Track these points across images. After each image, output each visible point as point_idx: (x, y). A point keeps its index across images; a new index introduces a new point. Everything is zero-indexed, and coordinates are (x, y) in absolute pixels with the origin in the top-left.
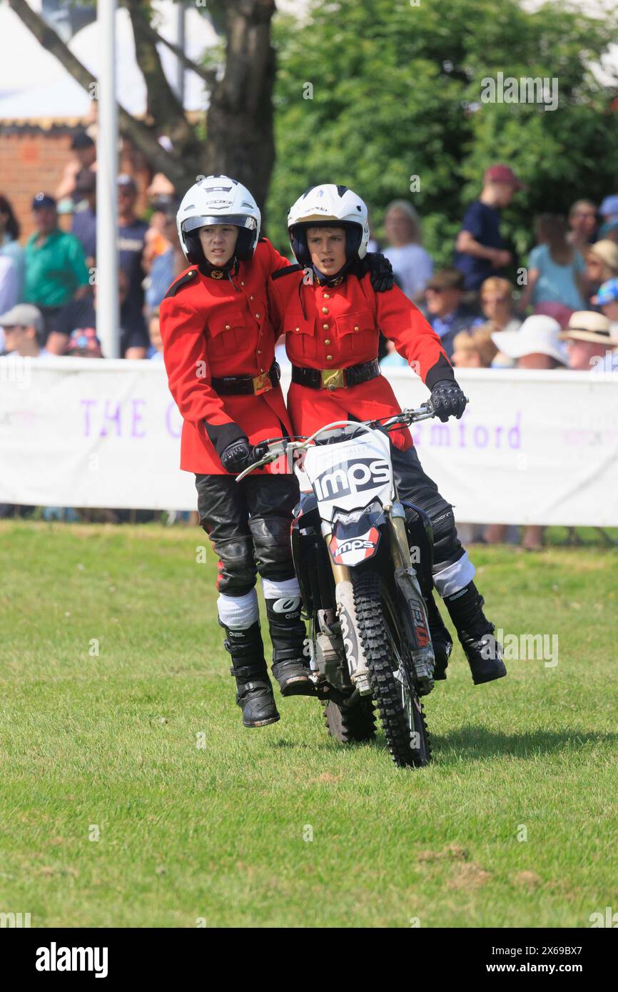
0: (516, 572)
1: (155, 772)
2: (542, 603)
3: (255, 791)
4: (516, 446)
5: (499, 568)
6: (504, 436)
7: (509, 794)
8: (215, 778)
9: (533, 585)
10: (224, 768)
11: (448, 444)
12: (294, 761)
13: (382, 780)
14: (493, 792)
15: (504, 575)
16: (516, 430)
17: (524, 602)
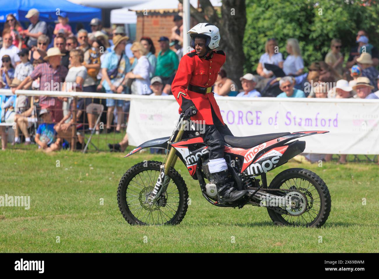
0: (337, 171)
1: (217, 242)
2: (347, 182)
3: (253, 249)
4: (336, 126)
5: (330, 170)
6: (332, 122)
7: (345, 249)
8: (239, 244)
9: (344, 176)
10: (241, 241)
11: (311, 125)
12: (266, 238)
13: (299, 245)
14: (340, 249)
15: (333, 172)
16: (336, 120)
17: (341, 182)
